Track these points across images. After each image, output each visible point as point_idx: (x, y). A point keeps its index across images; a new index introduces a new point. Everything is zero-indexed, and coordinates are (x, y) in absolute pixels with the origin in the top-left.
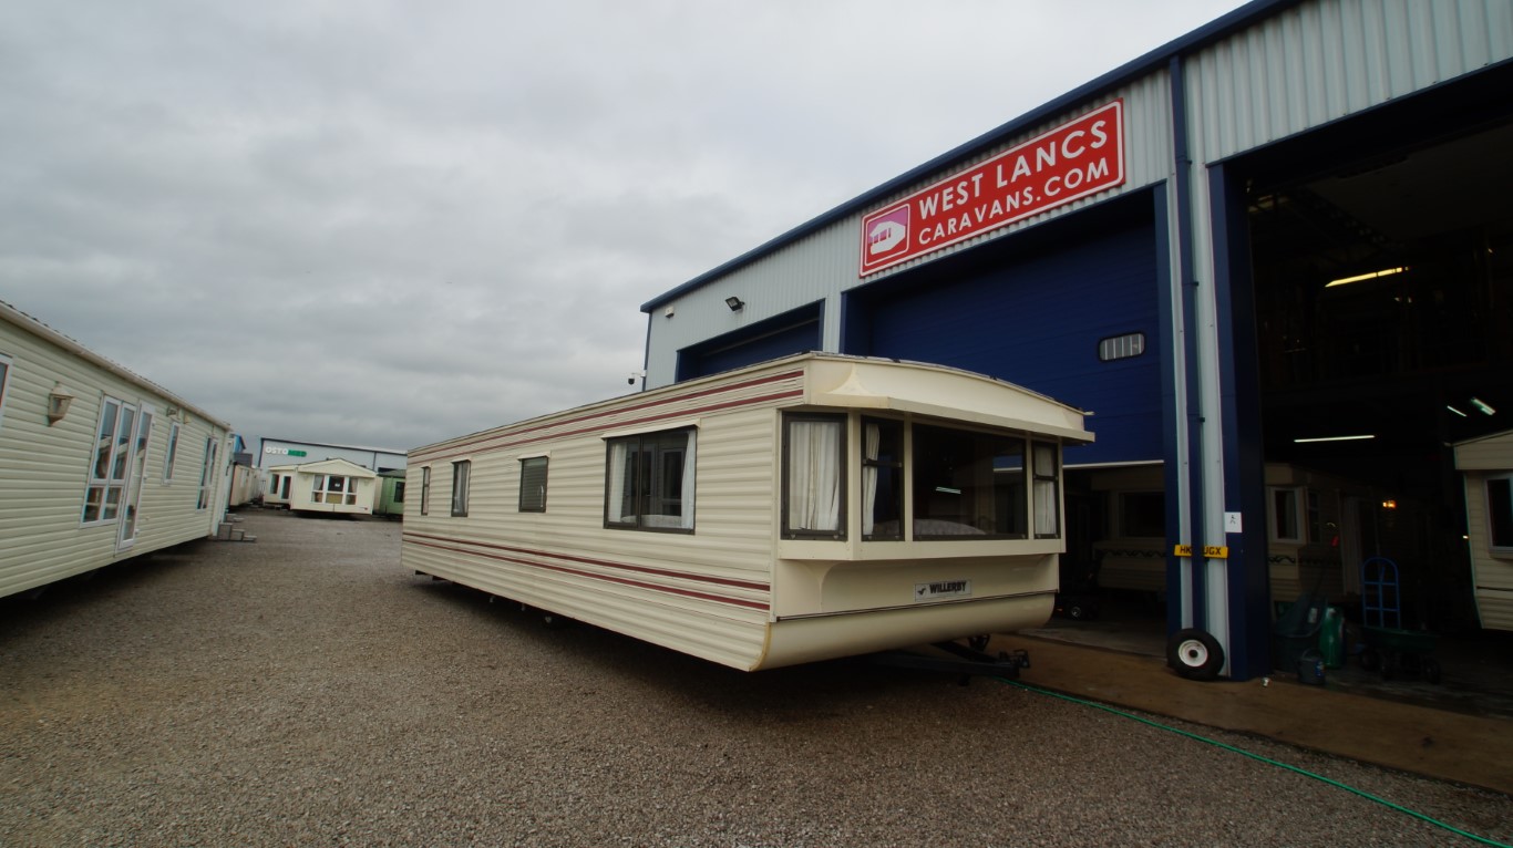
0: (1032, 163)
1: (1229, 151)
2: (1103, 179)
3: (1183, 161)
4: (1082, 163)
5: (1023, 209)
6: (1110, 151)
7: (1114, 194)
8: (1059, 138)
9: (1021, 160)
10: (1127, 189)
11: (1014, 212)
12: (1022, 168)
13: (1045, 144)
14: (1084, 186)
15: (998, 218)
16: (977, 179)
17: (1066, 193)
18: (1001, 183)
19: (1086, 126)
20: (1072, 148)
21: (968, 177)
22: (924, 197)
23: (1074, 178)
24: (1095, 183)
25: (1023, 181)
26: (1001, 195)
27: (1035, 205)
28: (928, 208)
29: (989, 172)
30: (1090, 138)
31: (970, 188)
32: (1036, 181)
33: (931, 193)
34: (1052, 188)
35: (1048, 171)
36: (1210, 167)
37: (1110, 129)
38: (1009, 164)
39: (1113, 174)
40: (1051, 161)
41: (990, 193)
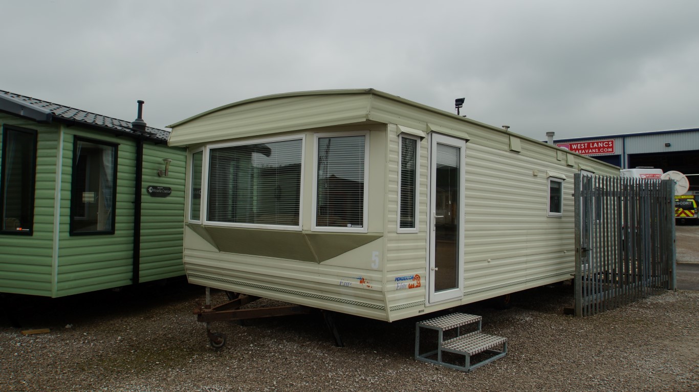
0: (598, 145)
1: (630, 153)
2: (611, 152)
3: (624, 153)
4: (608, 148)
5: (596, 153)
6: (612, 147)
7: (613, 154)
8: (603, 142)
9: (595, 144)
10: (615, 154)
11: (594, 153)
12: (595, 145)
13: (601, 142)
14: (607, 152)
15: (590, 153)
16: (586, 144)
17: (604, 152)
18: (591, 147)
19: (608, 142)
20: (606, 144)
21: (584, 143)
22: (573, 144)
23: (606, 150)
24: (609, 152)
25: (596, 148)
26: (592, 149)
27: (598, 152)
28: (574, 147)
29: (589, 144)
30: (609, 144)
31: (584, 146)
32: (599, 148)
33: (575, 144)
34: (602, 150)
35: (601, 147)
36: (628, 154)
37: (612, 143)
38: (593, 144)
39: (613, 151)
40: (602, 146)
41: (589, 148)
